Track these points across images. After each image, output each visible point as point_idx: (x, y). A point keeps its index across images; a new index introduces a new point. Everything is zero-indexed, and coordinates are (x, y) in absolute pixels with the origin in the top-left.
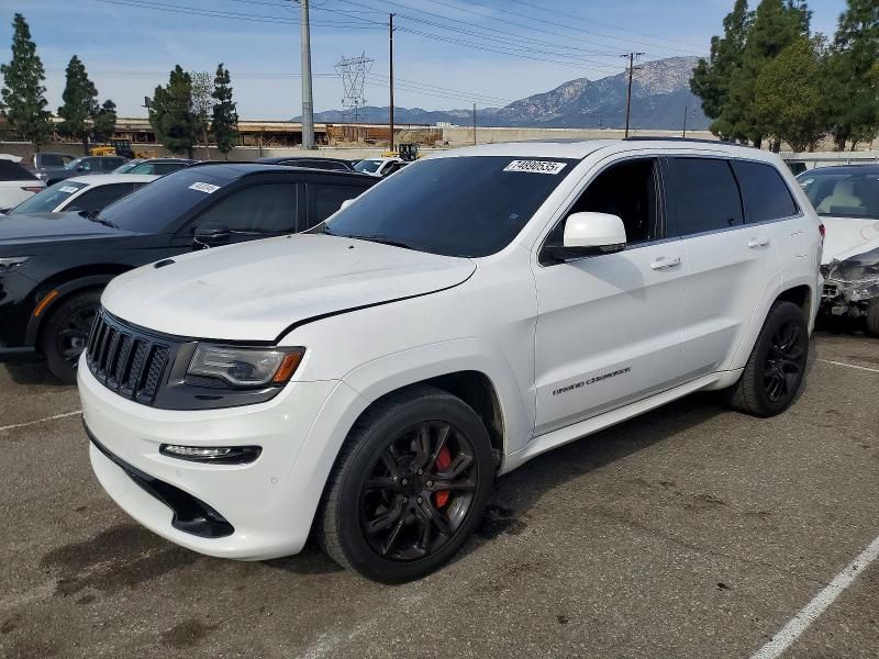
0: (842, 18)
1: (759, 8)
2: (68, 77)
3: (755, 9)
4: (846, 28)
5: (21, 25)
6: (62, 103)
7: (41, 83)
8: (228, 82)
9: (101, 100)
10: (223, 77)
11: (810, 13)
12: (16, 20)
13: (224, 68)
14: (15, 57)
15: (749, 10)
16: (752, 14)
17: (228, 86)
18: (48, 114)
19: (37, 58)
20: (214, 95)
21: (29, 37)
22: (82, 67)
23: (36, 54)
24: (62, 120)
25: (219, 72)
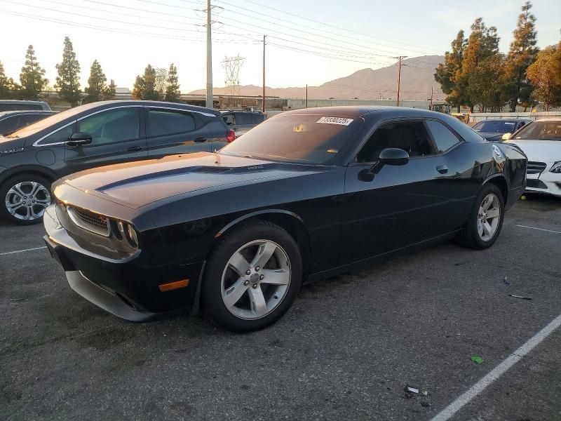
0: (512, 45)
1: (471, 37)
2: (92, 71)
3: (468, 37)
4: (514, 50)
5: (68, 44)
6: (88, 86)
7: (78, 74)
8: (176, 73)
9: (107, 84)
10: (173, 71)
11: (499, 39)
12: (65, 40)
13: (174, 66)
14: (64, 60)
15: (465, 38)
16: (466, 40)
17: (176, 76)
18: (80, 91)
19: (77, 61)
20: (168, 81)
21: (72, 49)
22: (99, 66)
23: (76, 59)
24: (87, 94)
25: (171, 68)
